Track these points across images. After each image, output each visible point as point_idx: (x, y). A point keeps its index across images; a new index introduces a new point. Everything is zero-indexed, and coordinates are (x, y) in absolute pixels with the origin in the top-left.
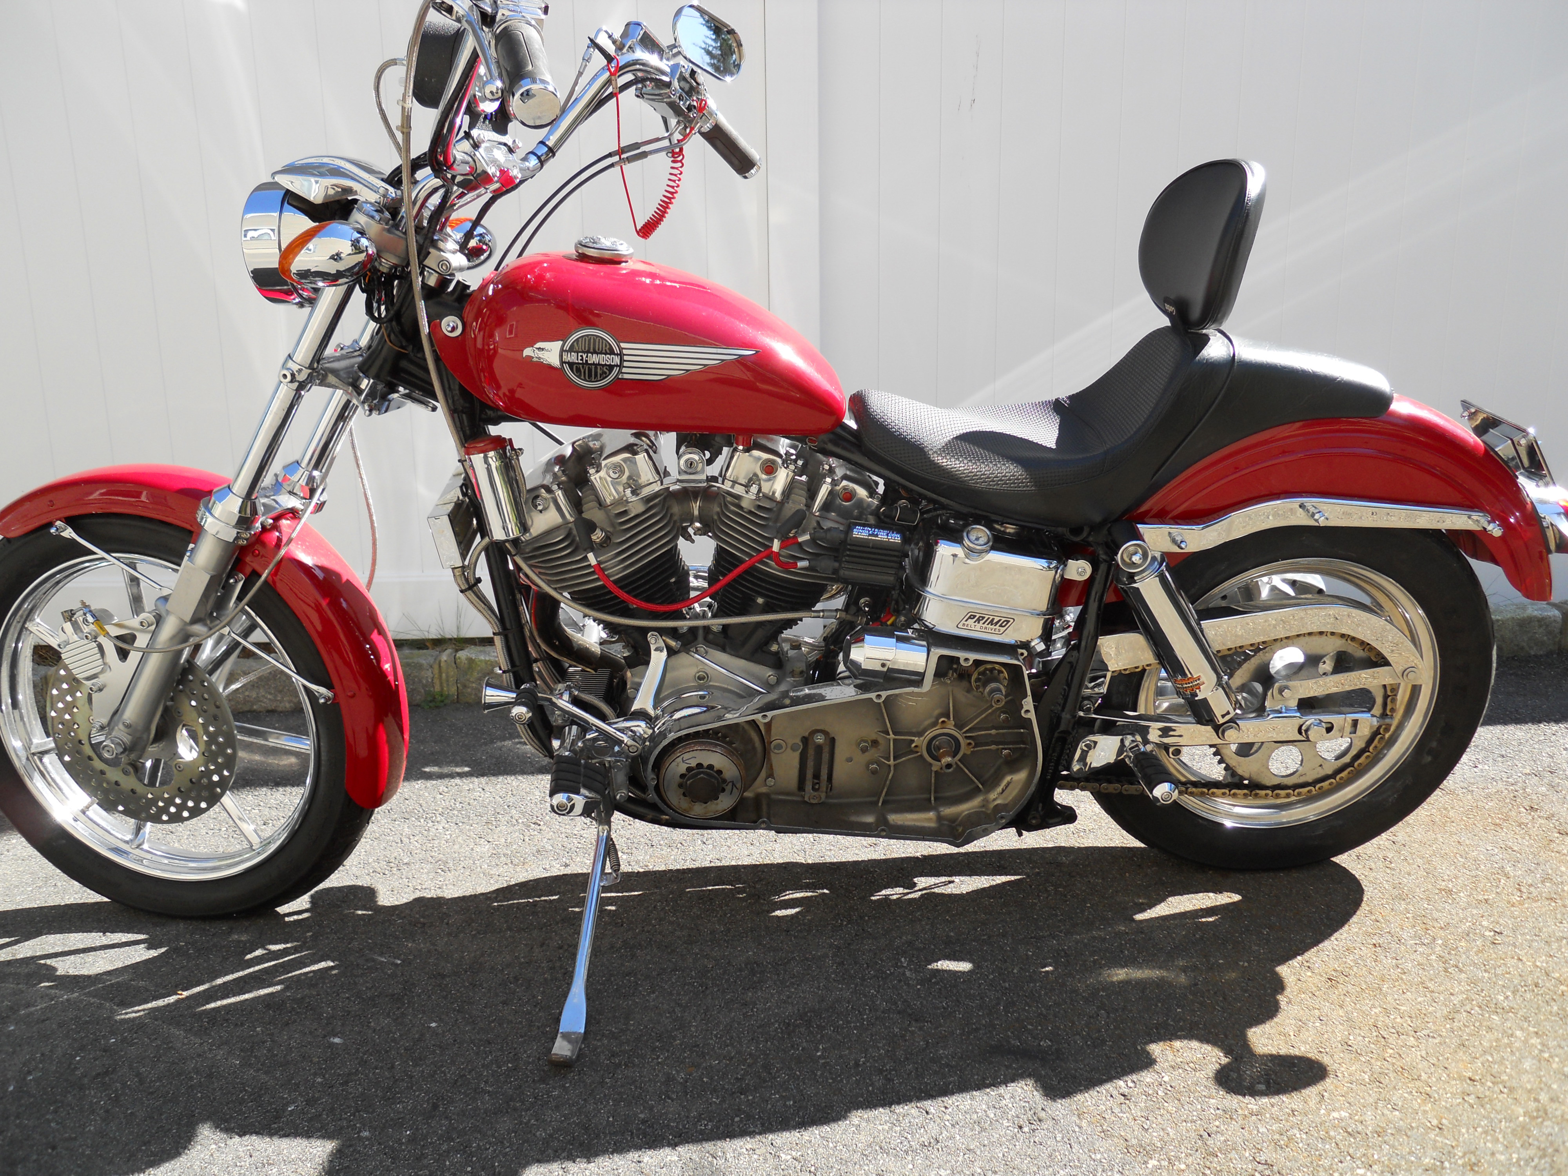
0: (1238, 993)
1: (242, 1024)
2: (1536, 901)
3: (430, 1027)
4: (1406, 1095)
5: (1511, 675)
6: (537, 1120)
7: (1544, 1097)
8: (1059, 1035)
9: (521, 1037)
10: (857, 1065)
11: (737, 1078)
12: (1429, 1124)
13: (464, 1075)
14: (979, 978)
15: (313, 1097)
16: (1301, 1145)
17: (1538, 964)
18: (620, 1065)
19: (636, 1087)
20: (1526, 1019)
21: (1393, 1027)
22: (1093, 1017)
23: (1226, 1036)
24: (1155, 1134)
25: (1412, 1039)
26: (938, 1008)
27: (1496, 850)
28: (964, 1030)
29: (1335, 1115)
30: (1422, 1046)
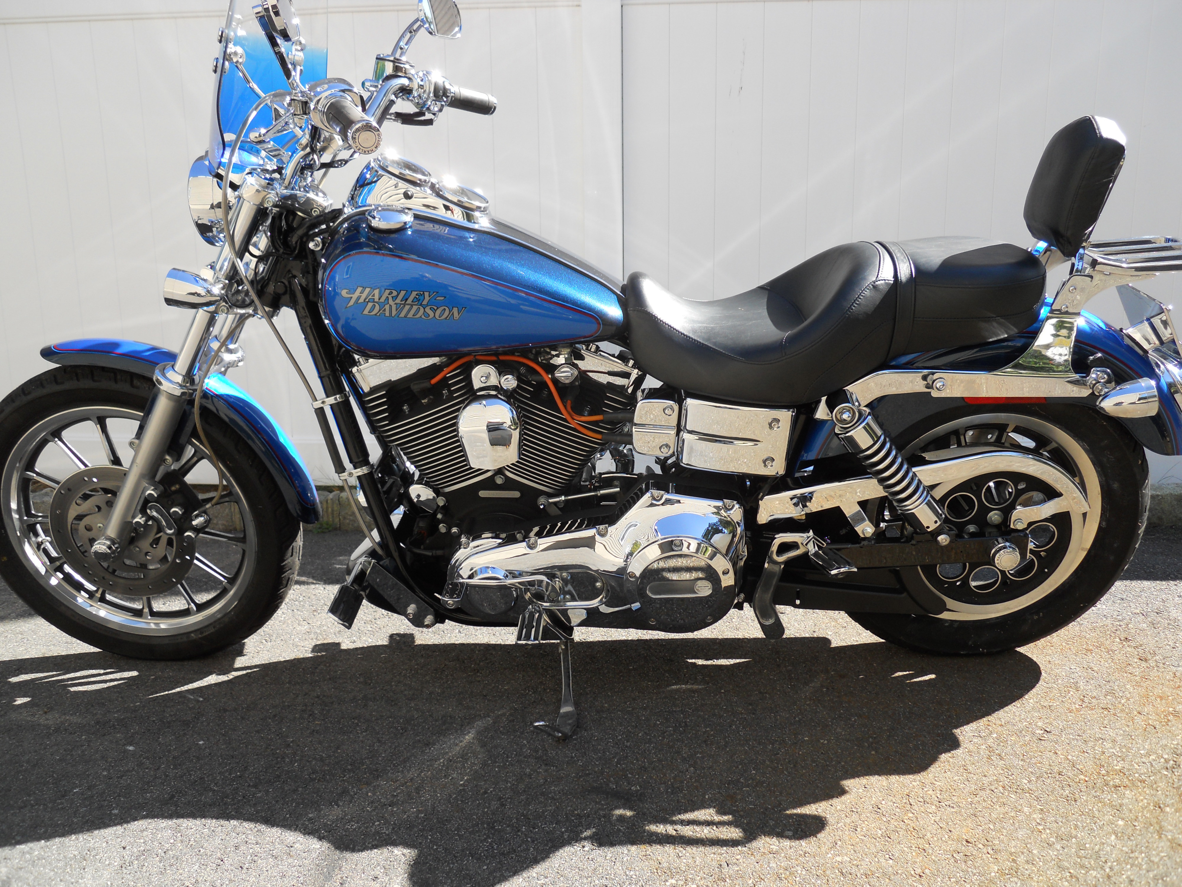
0: (808, 762)
1: (75, 733)
2: (1092, 710)
3: (197, 744)
4: (905, 849)
5: (1164, 539)
6: (236, 812)
7: (1021, 859)
8: (649, 783)
9: (257, 755)
10: (485, 793)
11: (393, 795)
12: (913, 872)
13: (204, 778)
14: (610, 738)
15: (95, 784)
16: (797, 879)
17: (1070, 757)
18: (315, 779)
19: (317, 795)
20: (1038, 799)
21: (923, 797)
22: (682, 772)
23: (781, 793)
24: (685, 861)
25: (934, 807)
26: (568, 757)
27: (1078, 669)
28: (578, 774)
29: (839, 859)
30: (939, 814)
